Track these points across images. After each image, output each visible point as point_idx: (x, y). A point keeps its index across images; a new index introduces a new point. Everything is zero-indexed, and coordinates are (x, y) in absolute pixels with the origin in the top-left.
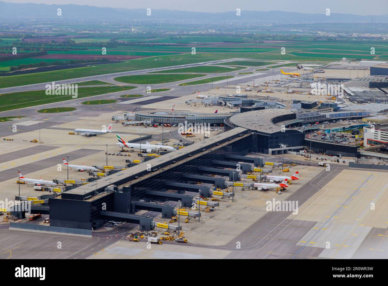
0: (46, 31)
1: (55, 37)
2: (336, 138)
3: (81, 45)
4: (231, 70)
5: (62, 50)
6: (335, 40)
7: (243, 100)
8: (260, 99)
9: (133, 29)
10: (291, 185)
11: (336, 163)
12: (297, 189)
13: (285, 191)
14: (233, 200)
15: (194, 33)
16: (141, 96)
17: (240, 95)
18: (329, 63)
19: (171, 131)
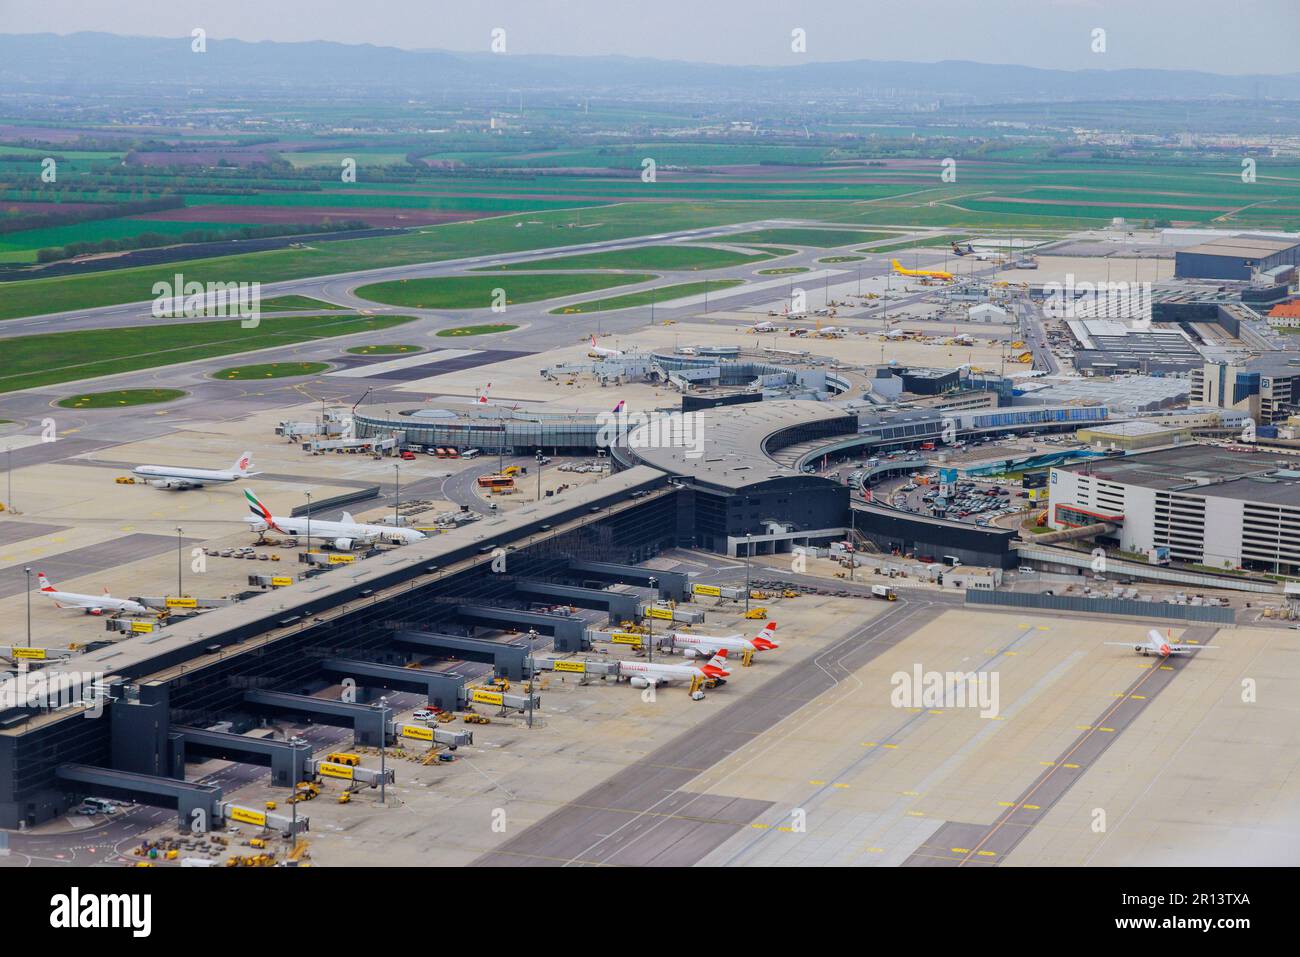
0: (220, 128)
1: (241, 149)
2: (969, 498)
3: (308, 173)
4: (745, 259)
5: (236, 190)
6: (1115, 158)
7: (724, 365)
8: (778, 363)
9: (493, 120)
10: (749, 666)
11: (935, 587)
12: (765, 681)
13: (722, 688)
14: (530, 722)
15: (683, 132)
16: (413, 350)
17: (716, 350)
18: (1064, 234)
19: (450, 472)
